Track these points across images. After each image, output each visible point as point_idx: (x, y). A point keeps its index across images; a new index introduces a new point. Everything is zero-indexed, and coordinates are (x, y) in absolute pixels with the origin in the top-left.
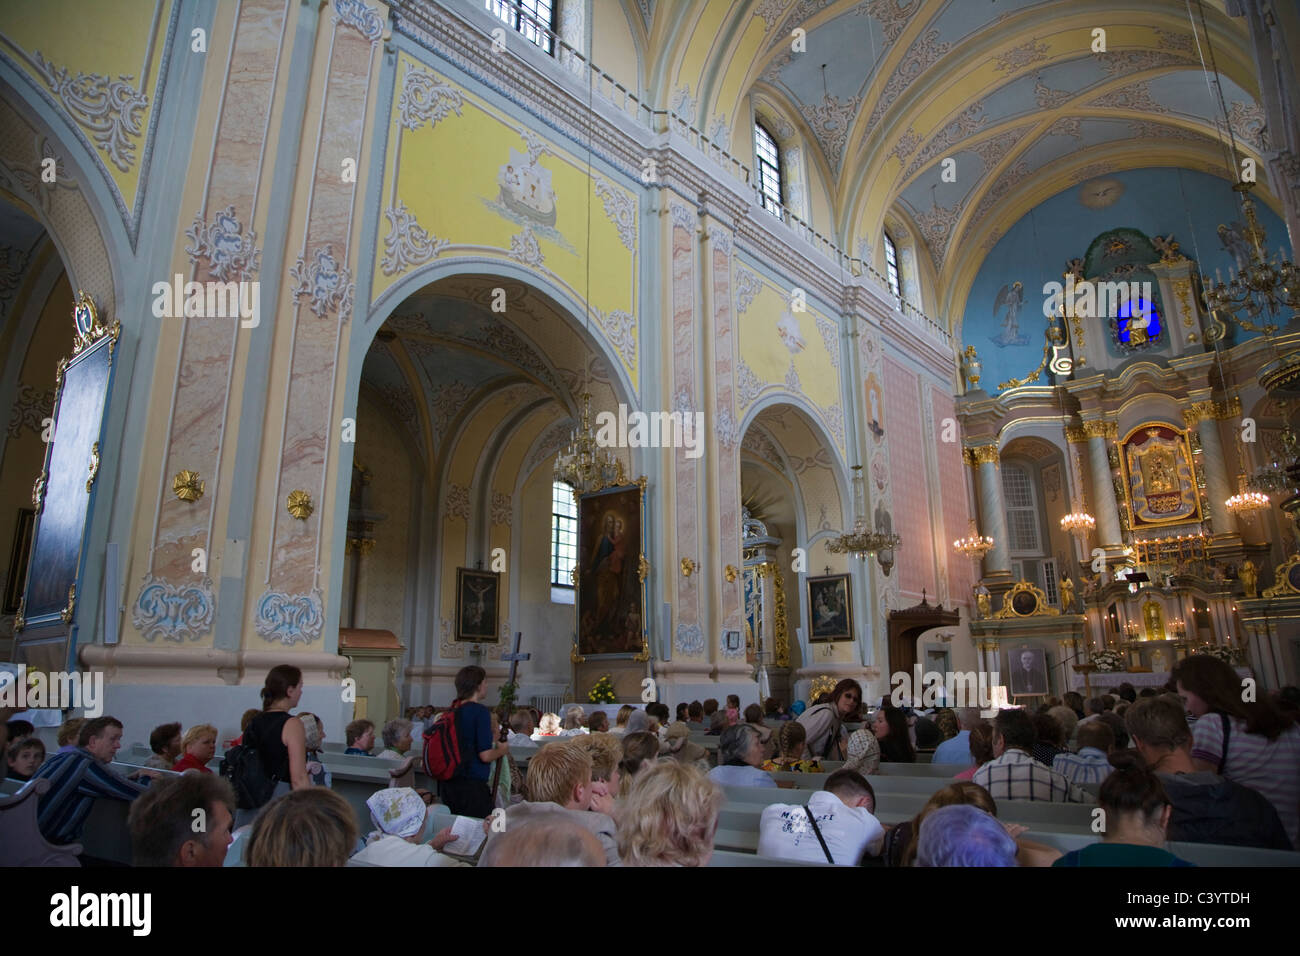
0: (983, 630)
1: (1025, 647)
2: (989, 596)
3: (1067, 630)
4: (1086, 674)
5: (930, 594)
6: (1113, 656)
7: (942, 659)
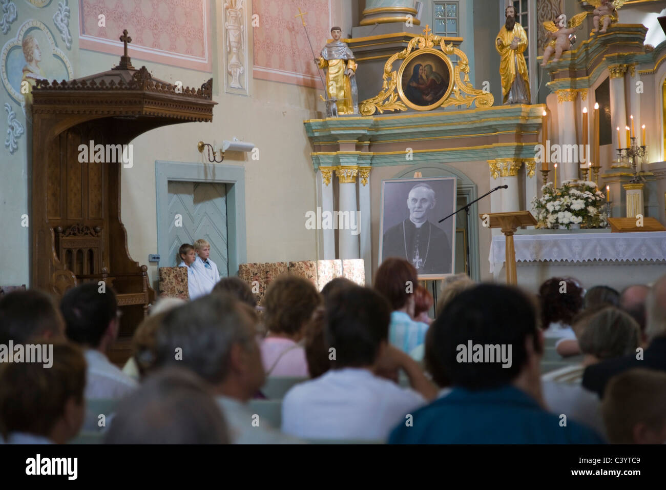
0: (335, 138)
1: (418, 175)
2: (352, 65)
3: (506, 138)
4: (509, 234)
5: (141, 42)
6: (587, 194)
7: (220, 202)
